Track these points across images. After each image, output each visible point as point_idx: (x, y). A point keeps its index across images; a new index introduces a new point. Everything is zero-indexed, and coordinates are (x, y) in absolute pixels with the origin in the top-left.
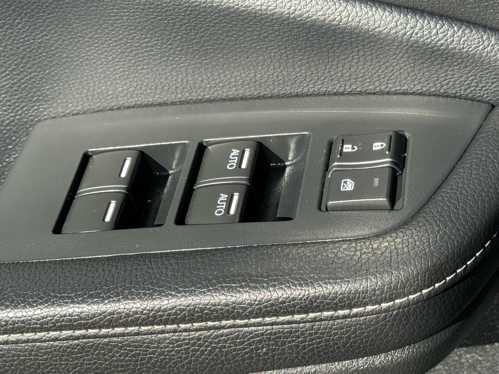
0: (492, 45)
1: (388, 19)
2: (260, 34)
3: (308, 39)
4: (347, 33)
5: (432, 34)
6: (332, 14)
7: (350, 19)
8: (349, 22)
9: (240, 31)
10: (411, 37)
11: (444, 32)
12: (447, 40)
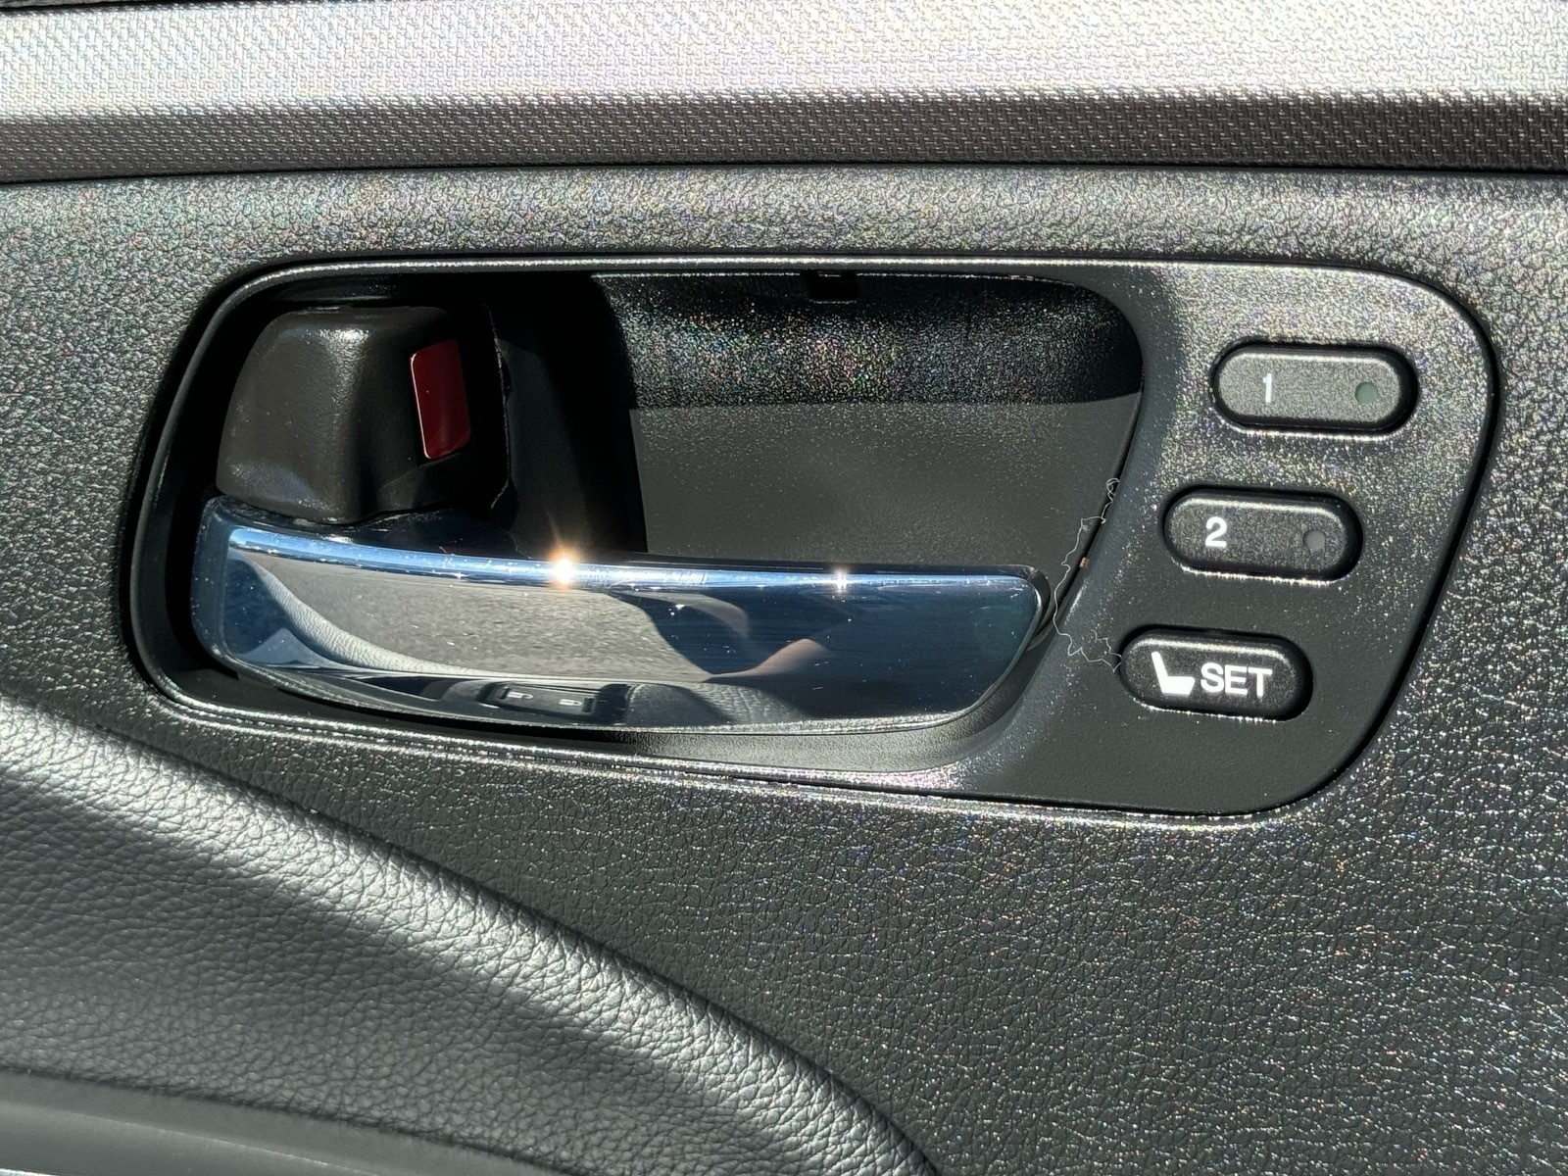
0: (712, 1054)
1: (461, 921)
2: (133, 895)
3: (251, 935)
4: (350, 936)
5: (565, 989)
6: (319, 877)
7: (364, 900)
8: (361, 908)
9: (81, 874)
10: (510, 984)
11: (598, 988)
12: (600, 1012)
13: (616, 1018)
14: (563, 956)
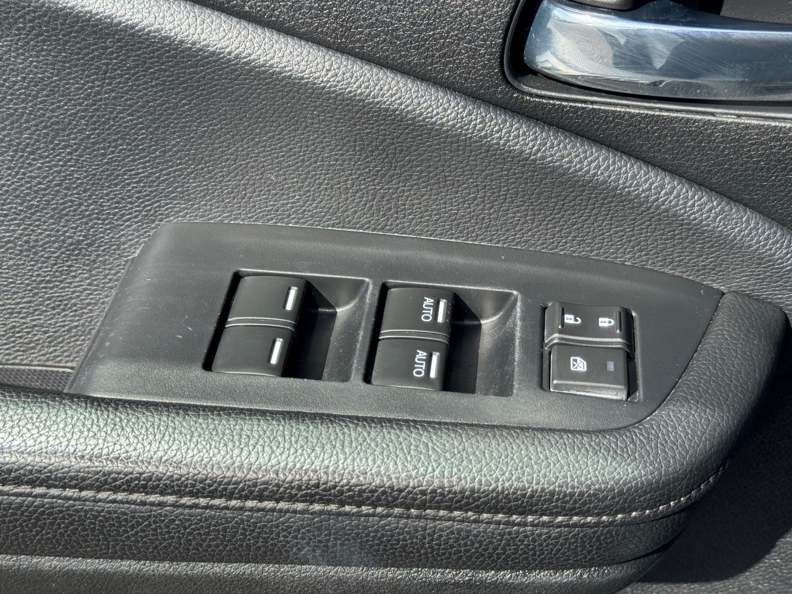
13: (709, 217)
14: (687, 192)
